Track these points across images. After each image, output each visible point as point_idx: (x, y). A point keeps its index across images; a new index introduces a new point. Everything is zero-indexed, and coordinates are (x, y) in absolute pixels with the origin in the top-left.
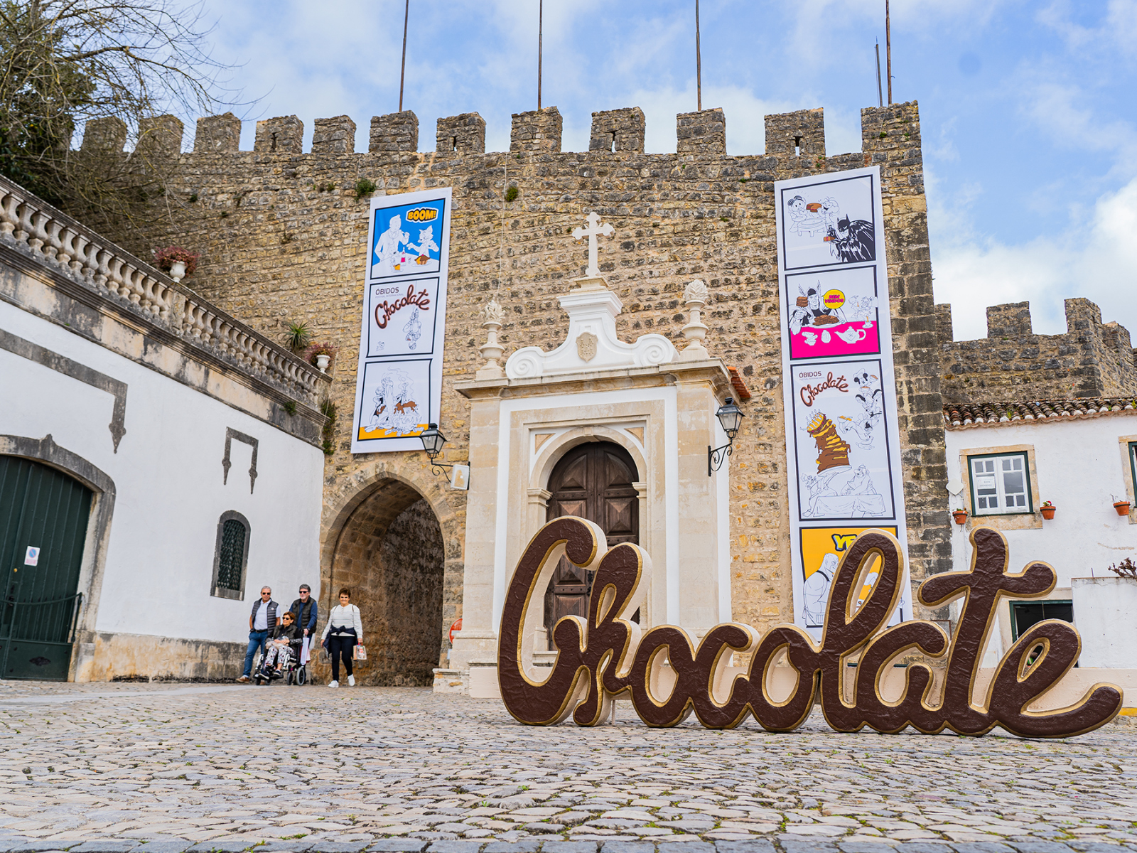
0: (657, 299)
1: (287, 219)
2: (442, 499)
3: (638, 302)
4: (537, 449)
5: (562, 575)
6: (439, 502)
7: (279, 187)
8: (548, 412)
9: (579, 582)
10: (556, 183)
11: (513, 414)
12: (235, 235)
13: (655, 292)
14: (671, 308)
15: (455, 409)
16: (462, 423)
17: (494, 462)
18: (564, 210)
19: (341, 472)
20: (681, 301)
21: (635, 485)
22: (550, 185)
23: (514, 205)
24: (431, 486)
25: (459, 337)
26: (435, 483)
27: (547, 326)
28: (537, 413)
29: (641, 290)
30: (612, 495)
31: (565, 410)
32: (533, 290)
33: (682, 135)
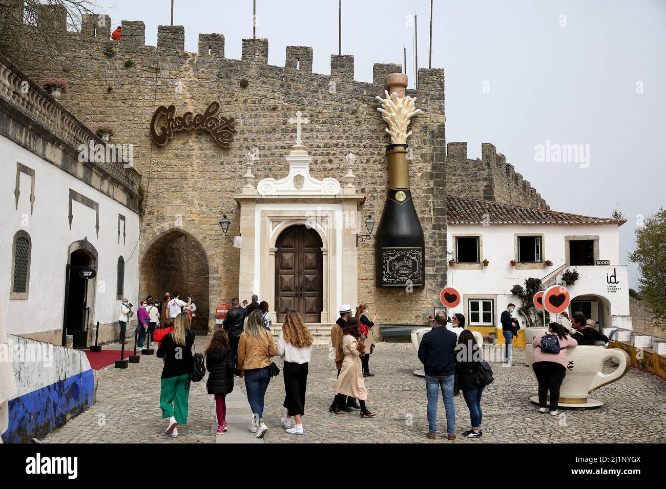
0: (320, 150)
1: (106, 79)
2: (208, 243)
3: (310, 151)
4: (273, 229)
5: (283, 288)
6: (206, 245)
7: (100, 59)
9: (291, 291)
10: (268, 82)
11: (262, 211)
12: (73, 84)
13: (319, 147)
14: (327, 156)
15: (214, 197)
16: (218, 205)
17: (253, 235)
18: (272, 97)
19: (149, 227)
20: (332, 152)
21: (322, 249)
22: (264, 82)
23: (245, 91)
24: (201, 236)
25: (215, 159)
26: (204, 235)
27: (263, 158)
28: (274, 212)
29: (312, 145)
30: (307, 251)
32: (255, 138)
33: (333, 66)
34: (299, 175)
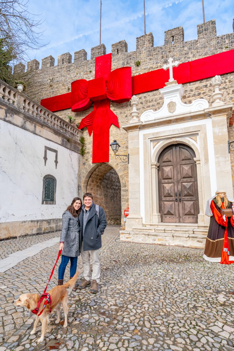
0: (193, 93)
1: (68, 84)
2: (119, 168)
3: (186, 95)
4: (154, 148)
5: (165, 194)
6: (118, 169)
7: (65, 75)
8: (157, 133)
9: (172, 196)
10: (153, 58)
11: (144, 135)
12: (54, 92)
13: (192, 91)
14: (198, 95)
15: (122, 138)
16: (124, 143)
17: (138, 153)
18: (156, 67)
19: (87, 161)
20: (202, 92)
21: (195, 159)
22: (150, 59)
23: (139, 68)
24: (115, 164)
25: (123, 115)
26: (117, 163)
27: (152, 108)
28: (153, 134)
29: (186, 91)
30: (183, 163)
31: (164, 132)
32: (146, 96)
33: (199, 32)
34: (172, 102)
